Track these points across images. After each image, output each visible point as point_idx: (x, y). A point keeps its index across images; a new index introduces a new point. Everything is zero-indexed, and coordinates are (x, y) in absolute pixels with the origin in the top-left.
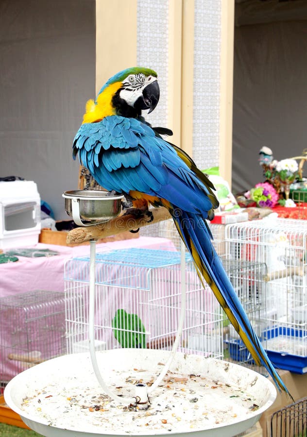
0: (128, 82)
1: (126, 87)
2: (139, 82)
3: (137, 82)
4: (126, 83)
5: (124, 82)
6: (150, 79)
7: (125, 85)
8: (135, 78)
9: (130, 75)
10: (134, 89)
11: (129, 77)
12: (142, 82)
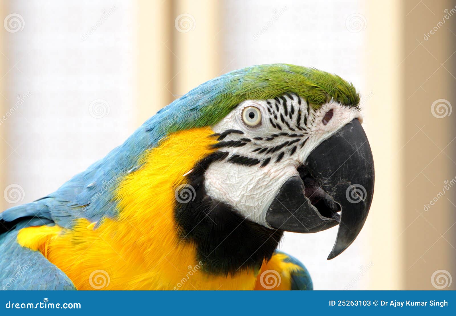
0: (237, 128)
1: (233, 151)
2: (285, 129)
3: (277, 132)
4: (229, 132)
5: (220, 129)
6: (329, 115)
7: (227, 139)
8: (267, 116)
9: (248, 103)
10: (262, 157)
11: (241, 107)
12: (298, 132)
